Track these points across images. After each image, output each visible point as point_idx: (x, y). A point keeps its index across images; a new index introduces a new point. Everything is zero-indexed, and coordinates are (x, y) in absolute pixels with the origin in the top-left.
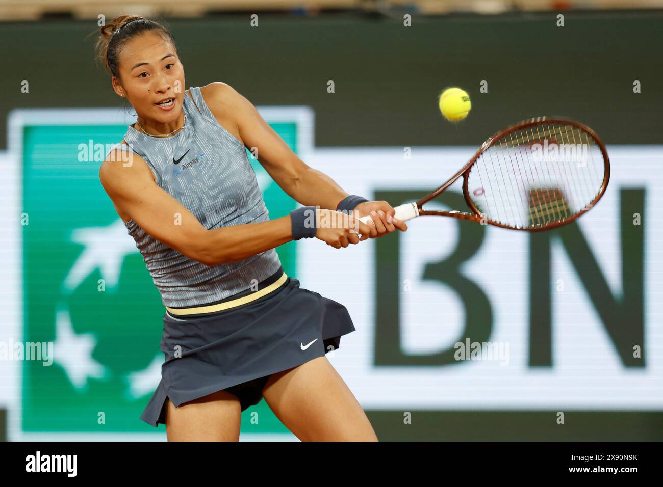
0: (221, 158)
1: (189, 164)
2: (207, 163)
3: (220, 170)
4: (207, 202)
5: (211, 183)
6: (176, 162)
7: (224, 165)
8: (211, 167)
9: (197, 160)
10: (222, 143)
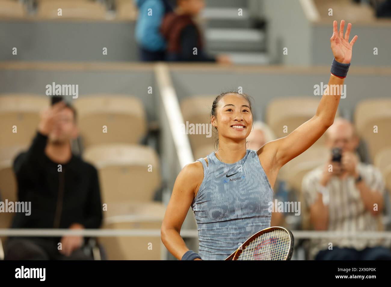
0: (254, 182)
1: (235, 179)
2: (244, 182)
3: (250, 188)
4: (238, 202)
5: (243, 192)
6: (227, 176)
7: (254, 186)
8: (246, 185)
9: (240, 178)
10: (257, 174)
